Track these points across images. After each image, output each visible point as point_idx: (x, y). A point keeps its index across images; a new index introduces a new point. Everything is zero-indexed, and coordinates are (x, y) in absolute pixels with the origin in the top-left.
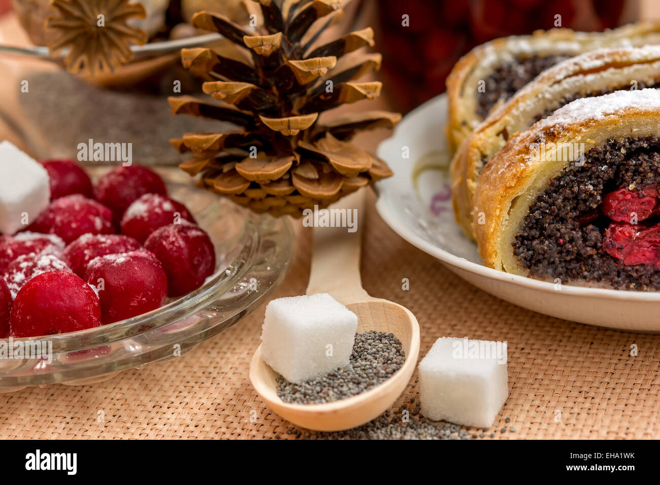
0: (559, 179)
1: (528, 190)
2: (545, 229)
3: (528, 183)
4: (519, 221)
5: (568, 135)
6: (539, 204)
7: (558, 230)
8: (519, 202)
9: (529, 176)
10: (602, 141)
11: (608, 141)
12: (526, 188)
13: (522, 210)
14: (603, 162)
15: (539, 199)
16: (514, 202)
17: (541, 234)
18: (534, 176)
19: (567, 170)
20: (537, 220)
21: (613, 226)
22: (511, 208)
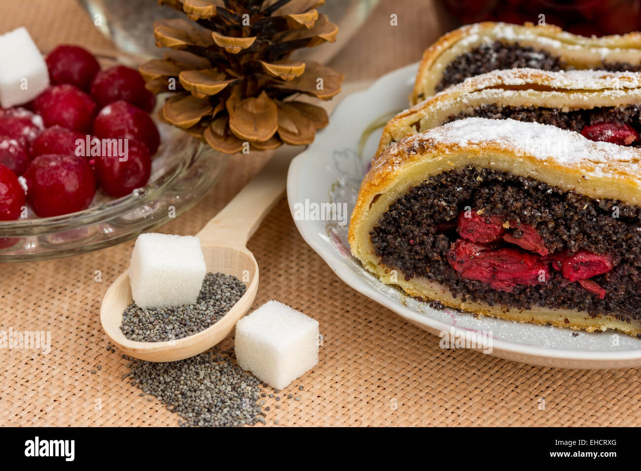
0: (418, 188)
1: (390, 191)
2: (400, 227)
3: (391, 185)
4: (378, 214)
5: (434, 152)
6: (397, 205)
7: (412, 232)
8: (380, 198)
9: (392, 180)
10: (462, 166)
11: (468, 167)
12: (388, 189)
13: (382, 206)
14: (461, 184)
15: (399, 201)
16: (377, 198)
17: (397, 231)
18: (397, 181)
19: (427, 182)
20: (394, 219)
21: (459, 241)
22: (373, 202)
